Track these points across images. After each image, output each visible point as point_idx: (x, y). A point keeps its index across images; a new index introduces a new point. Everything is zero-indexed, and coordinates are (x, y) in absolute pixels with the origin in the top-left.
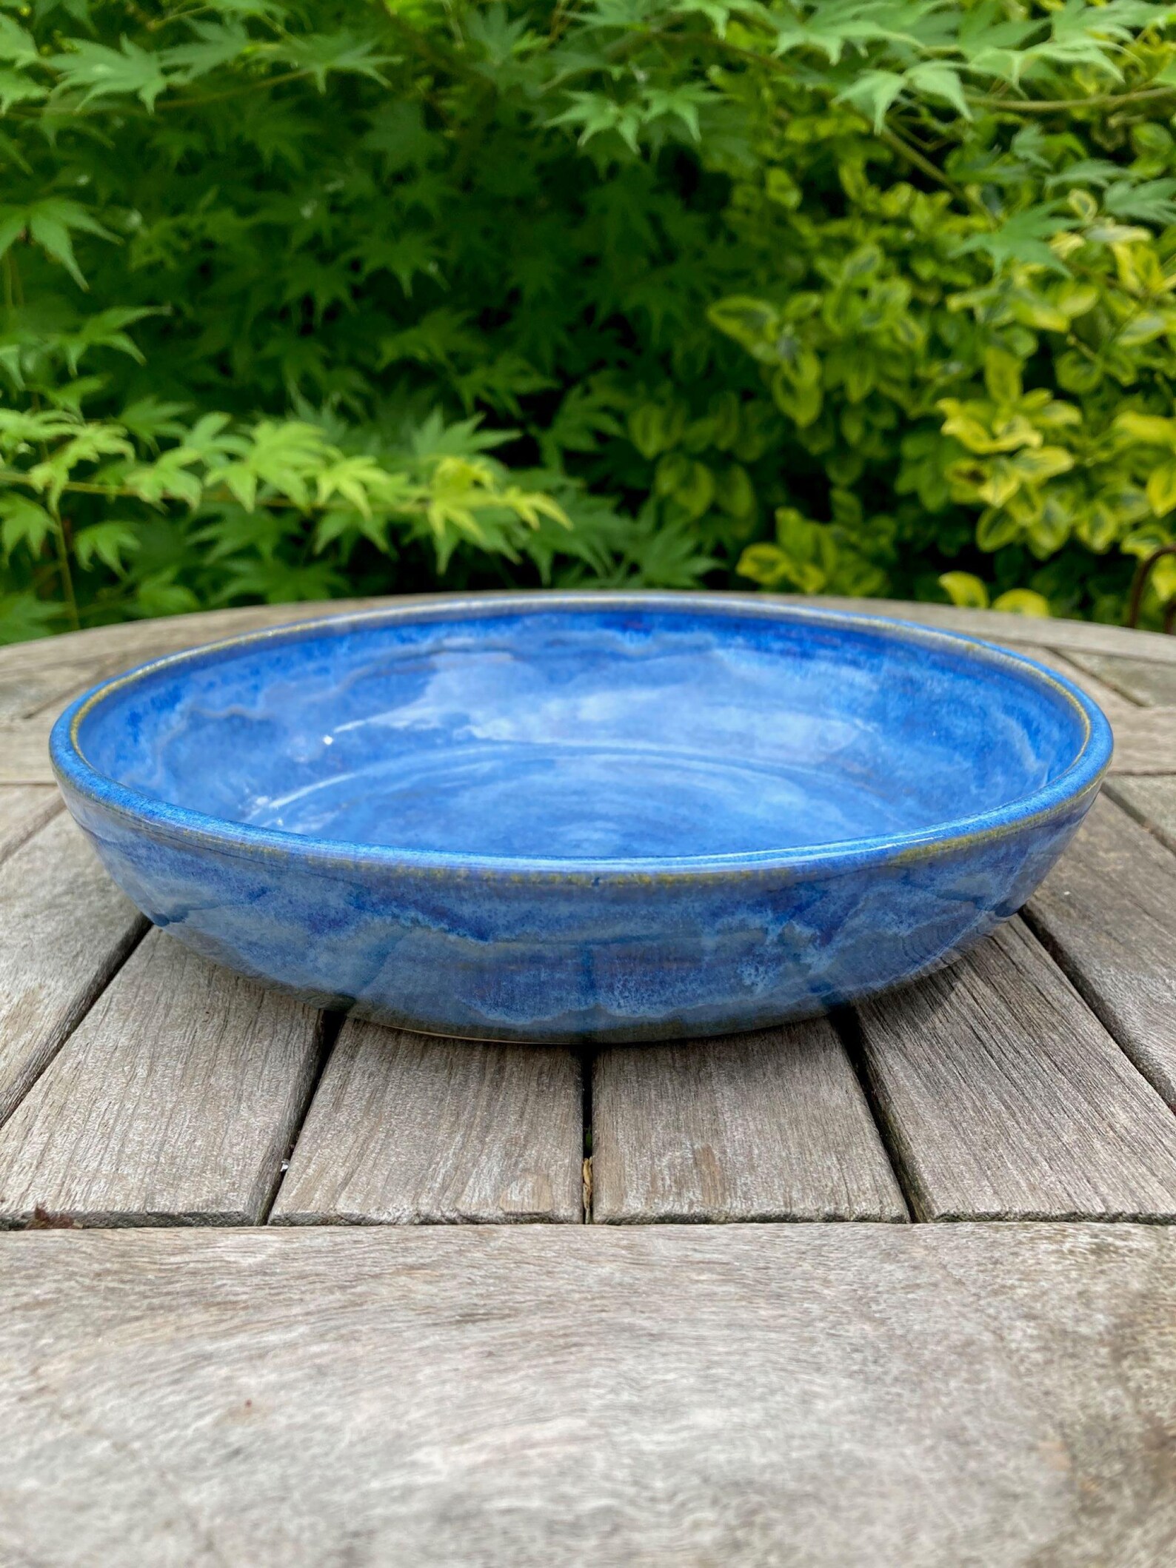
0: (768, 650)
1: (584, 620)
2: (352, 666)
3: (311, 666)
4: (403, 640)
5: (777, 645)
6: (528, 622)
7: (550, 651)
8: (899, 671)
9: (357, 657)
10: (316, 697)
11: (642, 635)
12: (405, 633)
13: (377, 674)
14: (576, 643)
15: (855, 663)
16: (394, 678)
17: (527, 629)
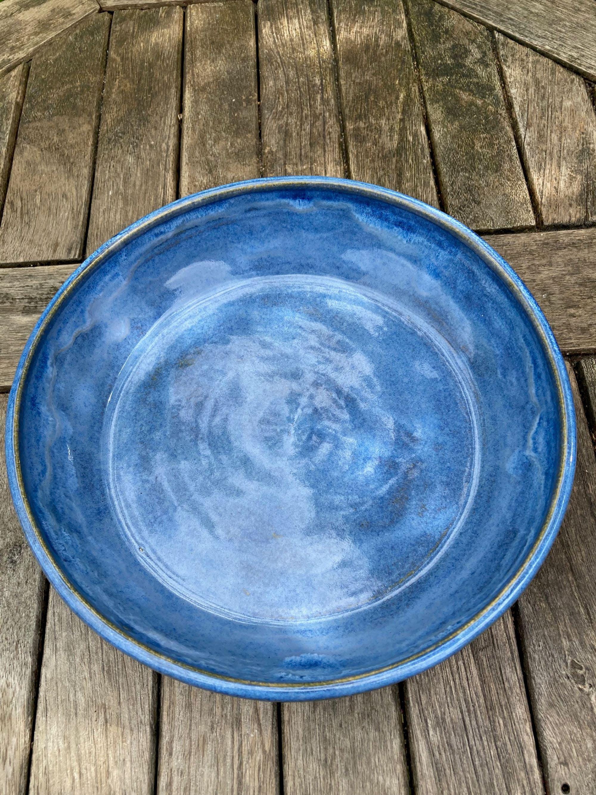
0: (387, 220)
1: (268, 195)
2: (131, 263)
3: (107, 278)
4: (157, 235)
5: (392, 218)
6: (232, 201)
7: (249, 215)
8: (467, 263)
9: (132, 257)
10: (115, 294)
11: (306, 201)
12: (156, 231)
13: (147, 261)
14: (265, 208)
15: (440, 244)
16: (157, 259)
17: (231, 205)
